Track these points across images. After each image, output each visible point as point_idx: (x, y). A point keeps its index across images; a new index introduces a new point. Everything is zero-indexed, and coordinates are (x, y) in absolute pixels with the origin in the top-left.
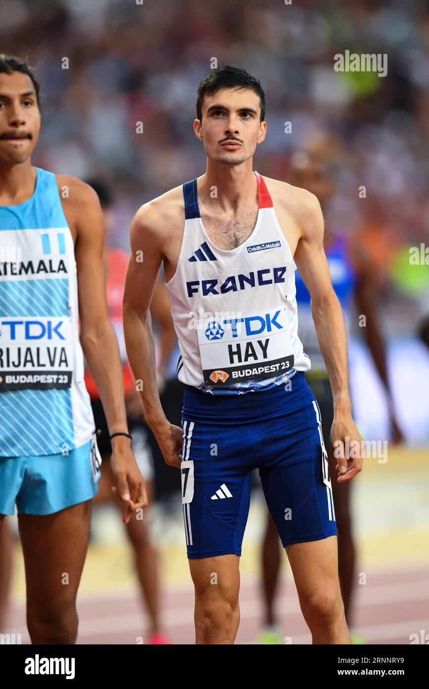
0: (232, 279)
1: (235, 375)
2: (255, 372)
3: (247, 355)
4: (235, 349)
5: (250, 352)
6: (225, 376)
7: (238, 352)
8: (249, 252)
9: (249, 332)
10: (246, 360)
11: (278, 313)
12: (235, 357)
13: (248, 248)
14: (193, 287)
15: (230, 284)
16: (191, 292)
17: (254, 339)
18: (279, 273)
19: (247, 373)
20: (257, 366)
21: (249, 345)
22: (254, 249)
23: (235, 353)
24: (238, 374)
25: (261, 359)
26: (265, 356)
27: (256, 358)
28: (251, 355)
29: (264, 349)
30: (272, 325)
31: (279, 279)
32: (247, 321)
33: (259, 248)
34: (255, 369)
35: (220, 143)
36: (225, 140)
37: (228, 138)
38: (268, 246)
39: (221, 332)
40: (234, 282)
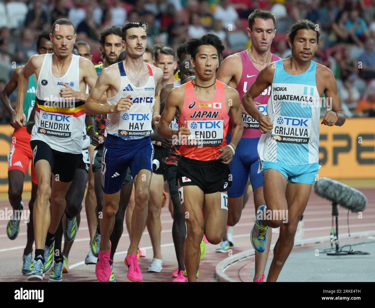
0: (137, 99)
1: (130, 133)
2: (137, 134)
3: (136, 128)
4: (132, 125)
5: (137, 126)
6: (126, 133)
7: (133, 126)
8: (145, 90)
9: (138, 119)
10: (135, 129)
11: (148, 114)
12: (131, 127)
13: (145, 88)
15: (137, 100)
17: (139, 122)
18: (152, 99)
19: (134, 133)
20: (138, 132)
21: (137, 124)
22: (147, 89)
23: (132, 126)
25: (140, 130)
26: (142, 129)
27: (138, 129)
28: (137, 128)
29: (142, 126)
30: (146, 118)
31: (151, 102)
32: (138, 115)
33: (148, 89)
35: (135, 48)
36: (137, 47)
37: (138, 47)
38: (151, 89)
39: (128, 118)
40: (138, 100)
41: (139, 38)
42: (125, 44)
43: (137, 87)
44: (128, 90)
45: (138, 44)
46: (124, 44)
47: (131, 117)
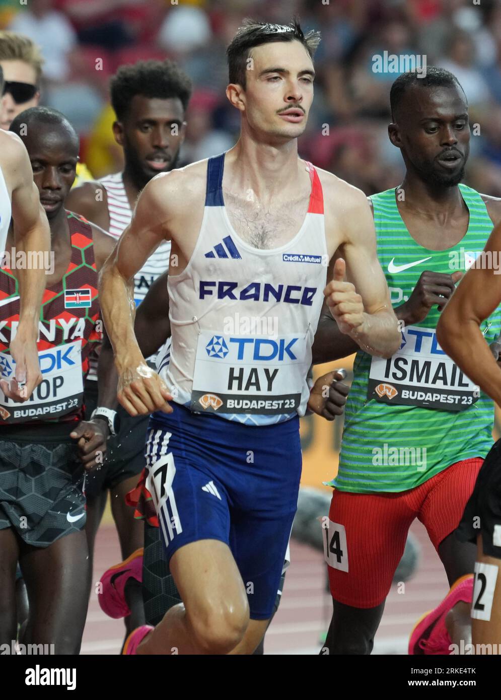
0: (257, 286)
1: (231, 404)
3: (249, 383)
4: (236, 374)
5: (253, 380)
6: (218, 403)
7: (240, 379)
8: (284, 260)
9: (257, 356)
10: (247, 389)
11: (294, 340)
12: (235, 383)
13: (284, 255)
14: (206, 288)
16: (203, 293)
17: (260, 366)
18: (310, 294)
19: (244, 404)
20: (257, 398)
21: (254, 371)
22: (291, 258)
24: (234, 404)
25: (264, 392)
26: (270, 389)
27: (258, 389)
28: (253, 385)
29: (270, 379)
30: (285, 354)
31: (307, 301)
33: (296, 258)
34: (254, 402)
35: (279, 112)
36: (286, 108)
37: (290, 106)
38: (307, 259)
39: (224, 350)
40: (258, 290)
41: (294, 78)
42: (242, 97)
43: (256, 246)
44: (223, 255)
45: (290, 98)
46: (237, 95)
47: (234, 348)
